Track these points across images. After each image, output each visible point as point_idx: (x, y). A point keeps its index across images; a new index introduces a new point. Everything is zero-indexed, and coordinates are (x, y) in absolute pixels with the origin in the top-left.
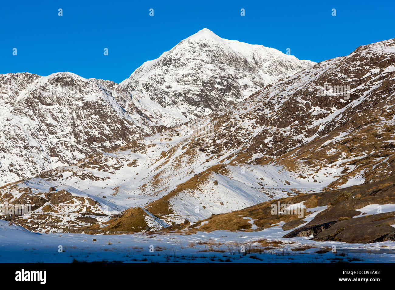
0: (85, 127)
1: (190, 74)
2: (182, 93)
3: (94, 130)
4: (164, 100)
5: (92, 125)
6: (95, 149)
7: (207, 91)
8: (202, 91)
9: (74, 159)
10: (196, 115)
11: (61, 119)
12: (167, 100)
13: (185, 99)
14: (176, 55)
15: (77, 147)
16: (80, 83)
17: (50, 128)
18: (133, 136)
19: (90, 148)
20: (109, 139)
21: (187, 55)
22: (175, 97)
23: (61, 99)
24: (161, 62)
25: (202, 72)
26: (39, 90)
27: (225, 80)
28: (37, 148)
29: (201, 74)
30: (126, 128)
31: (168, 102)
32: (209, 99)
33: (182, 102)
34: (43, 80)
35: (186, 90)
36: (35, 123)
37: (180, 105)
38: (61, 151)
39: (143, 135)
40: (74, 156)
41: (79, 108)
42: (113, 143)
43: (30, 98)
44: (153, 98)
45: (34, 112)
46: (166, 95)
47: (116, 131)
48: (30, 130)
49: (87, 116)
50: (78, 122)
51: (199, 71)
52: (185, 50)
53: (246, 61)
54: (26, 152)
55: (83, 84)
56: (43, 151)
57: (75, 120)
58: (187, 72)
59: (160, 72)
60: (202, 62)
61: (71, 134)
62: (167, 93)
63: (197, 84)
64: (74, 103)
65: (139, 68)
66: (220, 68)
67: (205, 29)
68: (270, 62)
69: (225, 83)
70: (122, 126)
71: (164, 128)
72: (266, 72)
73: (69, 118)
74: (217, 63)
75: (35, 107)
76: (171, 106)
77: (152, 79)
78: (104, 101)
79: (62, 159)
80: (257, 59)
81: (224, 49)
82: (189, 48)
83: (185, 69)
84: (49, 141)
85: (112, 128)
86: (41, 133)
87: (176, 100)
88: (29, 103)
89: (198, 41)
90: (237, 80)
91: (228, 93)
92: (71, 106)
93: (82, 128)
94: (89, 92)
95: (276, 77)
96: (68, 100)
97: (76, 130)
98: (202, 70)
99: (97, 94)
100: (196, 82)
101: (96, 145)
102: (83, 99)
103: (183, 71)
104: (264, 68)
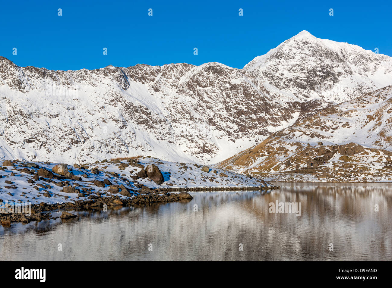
0: (234, 103)
1: (297, 65)
2: (293, 79)
3: (241, 106)
4: (280, 84)
5: (239, 102)
6: (244, 120)
7: (311, 77)
8: (308, 77)
9: (228, 127)
10: (304, 95)
11: (214, 97)
12: (282, 84)
13: (295, 84)
14: (286, 50)
15: (229, 118)
16: (226, 70)
17: (207, 104)
18: (274, 109)
19: (240, 119)
20: (255, 112)
21: (294, 51)
22: (287, 82)
23: (213, 82)
24: (274, 56)
25: (307, 63)
26: (196, 76)
27: (325, 69)
28: (199, 119)
29: (306, 64)
30: (267, 104)
31: (282, 86)
32: (314, 84)
33: (293, 86)
34: (199, 68)
35: (296, 76)
36: (196, 101)
37: (292, 88)
38: (217, 121)
39: (281, 109)
40: (227, 125)
41: (227, 89)
42: (257, 115)
43: (190, 82)
44: (271, 83)
45: (194, 92)
46: (281, 80)
47: (259, 106)
48: (193, 106)
49: (235, 95)
50: (228, 100)
51: (304, 62)
52: (292, 47)
53: (337, 55)
54: (192, 122)
55: (229, 71)
56: (204, 121)
57: (225, 98)
58: (295, 63)
59: (275, 63)
60: (306, 56)
61: (223, 109)
62: (281, 79)
63: (303, 72)
64: (223, 85)
65: (251, 62)
66: (320, 59)
67: (304, 31)
68: (354, 55)
69: (325, 71)
70: (264, 102)
71: (298, 104)
72: (352, 63)
73: (221, 96)
74: (317, 56)
75: (194, 89)
76: (285, 89)
77: (269, 68)
78: (248, 84)
79: (219, 128)
80: (344, 53)
81: (322, 45)
82: (295, 45)
83: (293, 61)
84: (207, 114)
85: (256, 104)
86: (201, 108)
87: (289, 84)
88: (189, 85)
89: (301, 40)
90: (333, 69)
91: (327, 79)
92: (221, 88)
93: (232, 104)
94: (234, 77)
95: (360, 66)
96: (219, 83)
97: (227, 106)
98: (306, 61)
99: (240, 78)
100: (303, 70)
101: (244, 117)
102: (230, 82)
103: (292, 63)
104: (350, 60)
